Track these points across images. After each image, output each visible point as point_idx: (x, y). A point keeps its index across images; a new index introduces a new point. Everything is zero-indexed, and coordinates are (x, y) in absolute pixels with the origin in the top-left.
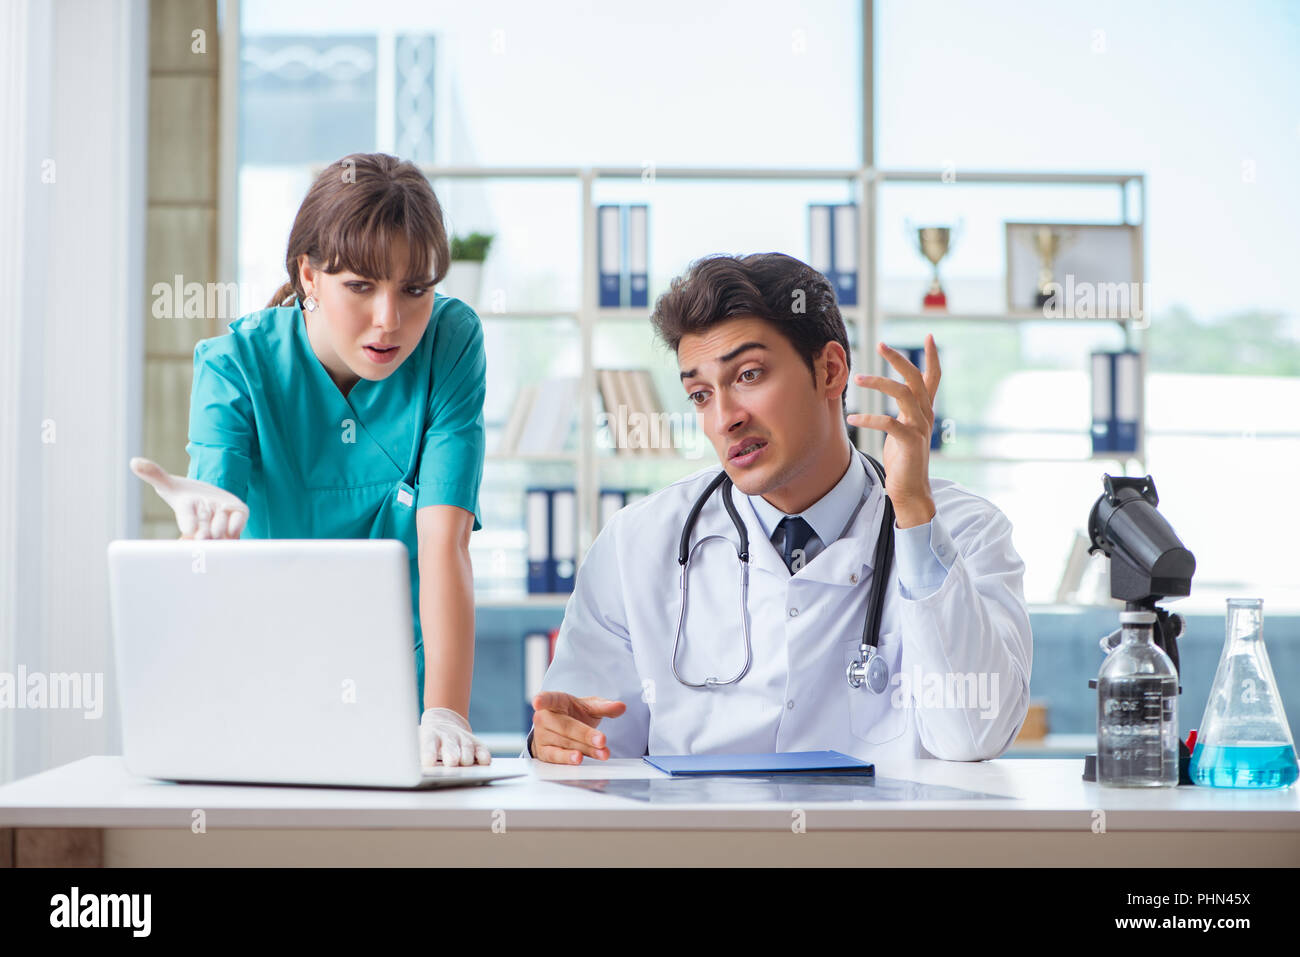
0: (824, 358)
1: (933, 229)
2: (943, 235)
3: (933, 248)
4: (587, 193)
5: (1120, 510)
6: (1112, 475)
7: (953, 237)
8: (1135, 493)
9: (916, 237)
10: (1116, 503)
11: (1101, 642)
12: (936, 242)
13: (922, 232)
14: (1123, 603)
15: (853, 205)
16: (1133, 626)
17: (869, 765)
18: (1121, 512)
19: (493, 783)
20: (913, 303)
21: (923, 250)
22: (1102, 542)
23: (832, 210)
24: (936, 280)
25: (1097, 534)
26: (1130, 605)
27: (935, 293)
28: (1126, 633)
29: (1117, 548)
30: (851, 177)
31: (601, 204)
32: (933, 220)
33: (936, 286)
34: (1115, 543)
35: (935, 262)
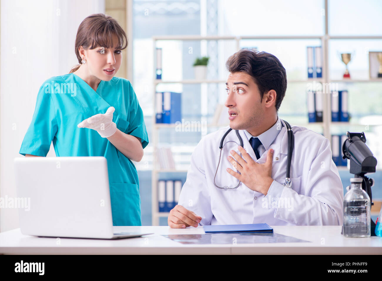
0: (268, 94)
1: (346, 54)
2: (349, 56)
3: (346, 60)
4: (238, 44)
5: (352, 144)
6: (350, 132)
7: (352, 56)
8: (358, 138)
9: (341, 56)
10: (351, 141)
11: (347, 188)
12: (347, 58)
13: (342, 55)
14: (354, 175)
15: (320, 47)
16: (355, 183)
17: (271, 229)
18: (353, 144)
19: (142, 236)
20: (340, 77)
21: (343, 60)
22: (347, 155)
23: (314, 48)
24: (347, 70)
25: (345, 152)
26: (356, 176)
27: (347, 74)
28: (353, 185)
29: (352, 157)
30: (320, 38)
31: (242, 48)
32: (345, 51)
33: (347, 72)
34: (351, 155)
35: (346, 64)
